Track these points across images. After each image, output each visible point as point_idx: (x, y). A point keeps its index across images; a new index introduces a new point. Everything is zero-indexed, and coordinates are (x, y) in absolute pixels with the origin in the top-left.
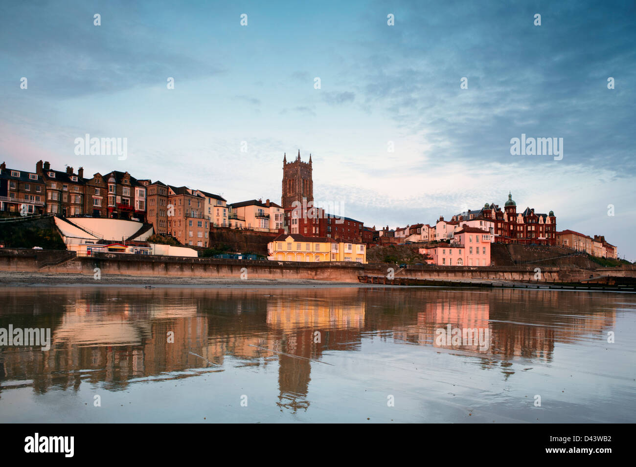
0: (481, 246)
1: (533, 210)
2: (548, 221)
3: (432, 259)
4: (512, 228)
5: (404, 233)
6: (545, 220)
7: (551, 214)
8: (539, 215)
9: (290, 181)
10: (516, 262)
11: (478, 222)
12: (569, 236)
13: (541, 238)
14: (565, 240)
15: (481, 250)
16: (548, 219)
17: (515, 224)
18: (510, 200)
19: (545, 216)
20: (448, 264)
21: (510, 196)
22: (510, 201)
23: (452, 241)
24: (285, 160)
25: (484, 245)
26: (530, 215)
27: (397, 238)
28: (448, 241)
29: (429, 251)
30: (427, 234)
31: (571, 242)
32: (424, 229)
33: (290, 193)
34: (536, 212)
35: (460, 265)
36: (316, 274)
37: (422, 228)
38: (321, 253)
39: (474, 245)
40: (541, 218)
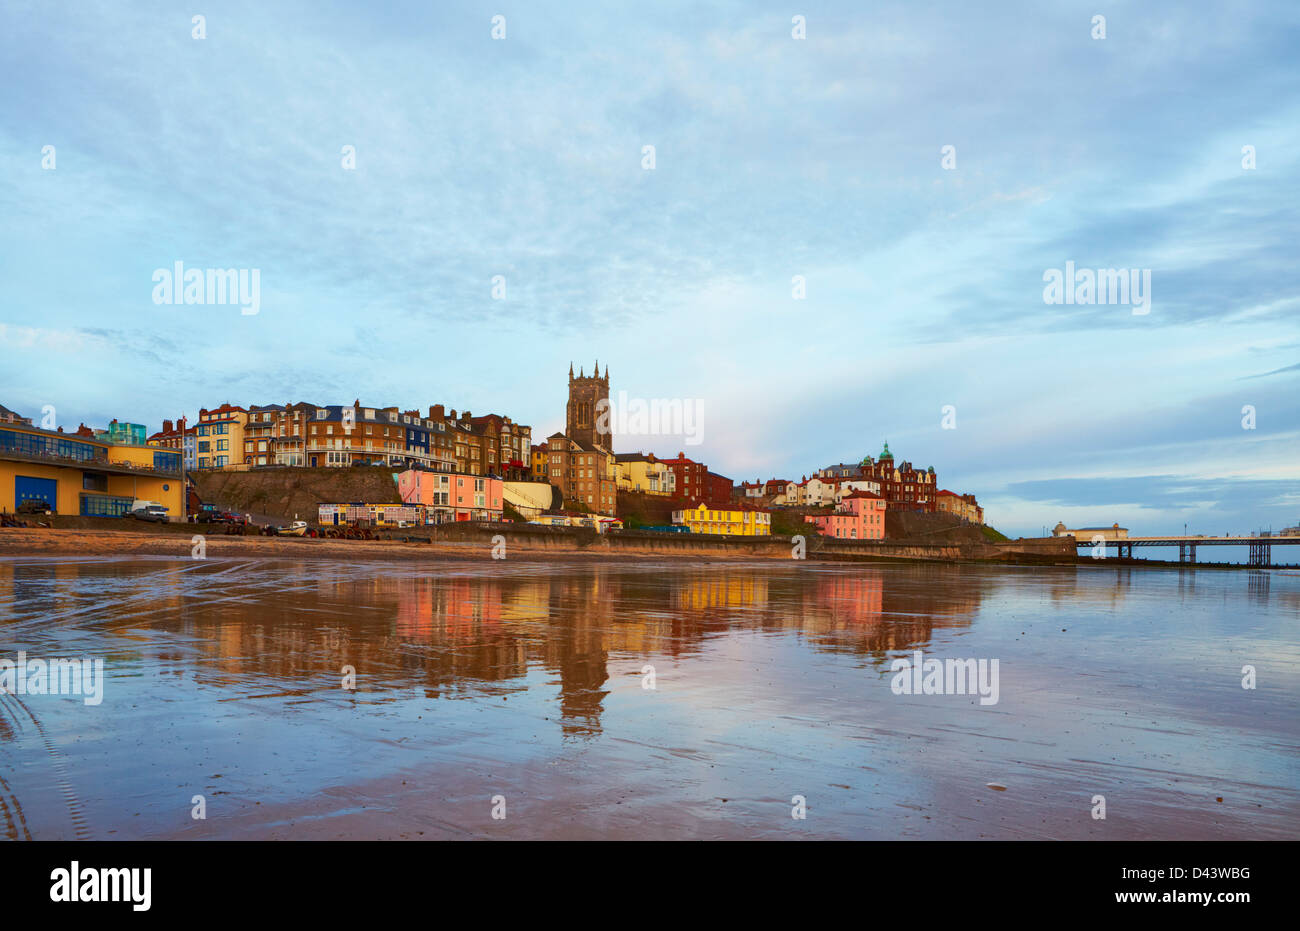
0: (875, 514)
1: (910, 464)
2: (928, 480)
3: (823, 529)
4: (888, 488)
5: (760, 492)
6: (924, 478)
7: (931, 471)
8: (918, 471)
9: (581, 405)
10: (909, 534)
11: (866, 483)
12: (948, 497)
13: (920, 501)
14: (942, 503)
15: (875, 519)
16: (928, 476)
17: (892, 483)
18: (886, 451)
19: (924, 473)
20: (841, 536)
21: (886, 446)
22: (886, 453)
23: (838, 507)
24: (571, 374)
25: (879, 513)
26: (906, 470)
27: (750, 498)
28: (832, 507)
29: (817, 519)
30: (795, 495)
31: (950, 506)
32: (790, 488)
33: (580, 422)
34: (913, 467)
35: (854, 537)
36: (755, 550)
37: (788, 487)
38: (733, 524)
39: (869, 513)
40: (920, 476)
